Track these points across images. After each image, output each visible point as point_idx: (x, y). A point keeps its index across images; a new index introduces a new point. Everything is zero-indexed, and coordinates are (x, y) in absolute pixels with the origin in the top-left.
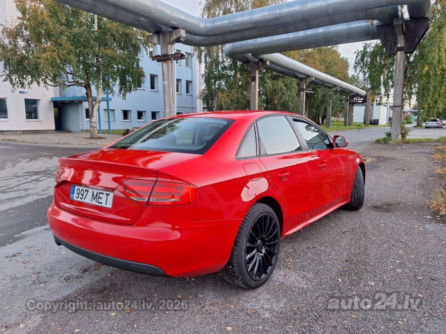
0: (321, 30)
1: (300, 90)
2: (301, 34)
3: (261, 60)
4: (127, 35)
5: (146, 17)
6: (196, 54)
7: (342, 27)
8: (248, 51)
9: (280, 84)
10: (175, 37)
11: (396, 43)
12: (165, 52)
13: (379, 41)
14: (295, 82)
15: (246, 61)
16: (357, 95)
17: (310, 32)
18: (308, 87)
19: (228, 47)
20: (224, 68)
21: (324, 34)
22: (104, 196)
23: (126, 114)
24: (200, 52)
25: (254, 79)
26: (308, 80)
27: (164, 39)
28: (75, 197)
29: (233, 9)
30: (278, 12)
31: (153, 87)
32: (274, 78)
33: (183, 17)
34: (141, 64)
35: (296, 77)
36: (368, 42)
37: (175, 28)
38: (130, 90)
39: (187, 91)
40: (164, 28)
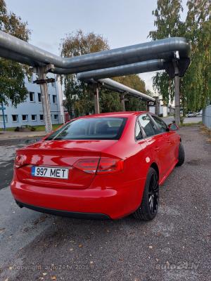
0: (132, 65)
1: (121, 99)
2: (122, 67)
3: (99, 82)
4: (16, 68)
5: (29, 57)
6: (59, 79)
7: (144, 63)
8: (91, 77)
9: (110, 96)
10: (47, 69)
11: (174, 72)
12: (41, 78)
13: (164, 71)
14: (118, 94)
15: (90, 83)
16: (151, 101)
17: (127, 66)
18: (125, 97)
19: (79, 74)
20: (77, 87)
21: (134, 67)
22: (61, 172)
23: (15, 117)
24: (61, 78)
25: (96, 93)
26: (125, 93)
27: (41, 70)
28: (36, 174)
29: (80, 53)
30: (109, 54)
31: (31, 100)
32: (106, 92)
33: (52, 57)
34: (26, 86)
35: (119, 92)
36: (159, 71)
37: (48, 64)
38: (19, 102)
39: (54, 102)
40: (40, 64)
